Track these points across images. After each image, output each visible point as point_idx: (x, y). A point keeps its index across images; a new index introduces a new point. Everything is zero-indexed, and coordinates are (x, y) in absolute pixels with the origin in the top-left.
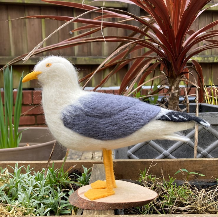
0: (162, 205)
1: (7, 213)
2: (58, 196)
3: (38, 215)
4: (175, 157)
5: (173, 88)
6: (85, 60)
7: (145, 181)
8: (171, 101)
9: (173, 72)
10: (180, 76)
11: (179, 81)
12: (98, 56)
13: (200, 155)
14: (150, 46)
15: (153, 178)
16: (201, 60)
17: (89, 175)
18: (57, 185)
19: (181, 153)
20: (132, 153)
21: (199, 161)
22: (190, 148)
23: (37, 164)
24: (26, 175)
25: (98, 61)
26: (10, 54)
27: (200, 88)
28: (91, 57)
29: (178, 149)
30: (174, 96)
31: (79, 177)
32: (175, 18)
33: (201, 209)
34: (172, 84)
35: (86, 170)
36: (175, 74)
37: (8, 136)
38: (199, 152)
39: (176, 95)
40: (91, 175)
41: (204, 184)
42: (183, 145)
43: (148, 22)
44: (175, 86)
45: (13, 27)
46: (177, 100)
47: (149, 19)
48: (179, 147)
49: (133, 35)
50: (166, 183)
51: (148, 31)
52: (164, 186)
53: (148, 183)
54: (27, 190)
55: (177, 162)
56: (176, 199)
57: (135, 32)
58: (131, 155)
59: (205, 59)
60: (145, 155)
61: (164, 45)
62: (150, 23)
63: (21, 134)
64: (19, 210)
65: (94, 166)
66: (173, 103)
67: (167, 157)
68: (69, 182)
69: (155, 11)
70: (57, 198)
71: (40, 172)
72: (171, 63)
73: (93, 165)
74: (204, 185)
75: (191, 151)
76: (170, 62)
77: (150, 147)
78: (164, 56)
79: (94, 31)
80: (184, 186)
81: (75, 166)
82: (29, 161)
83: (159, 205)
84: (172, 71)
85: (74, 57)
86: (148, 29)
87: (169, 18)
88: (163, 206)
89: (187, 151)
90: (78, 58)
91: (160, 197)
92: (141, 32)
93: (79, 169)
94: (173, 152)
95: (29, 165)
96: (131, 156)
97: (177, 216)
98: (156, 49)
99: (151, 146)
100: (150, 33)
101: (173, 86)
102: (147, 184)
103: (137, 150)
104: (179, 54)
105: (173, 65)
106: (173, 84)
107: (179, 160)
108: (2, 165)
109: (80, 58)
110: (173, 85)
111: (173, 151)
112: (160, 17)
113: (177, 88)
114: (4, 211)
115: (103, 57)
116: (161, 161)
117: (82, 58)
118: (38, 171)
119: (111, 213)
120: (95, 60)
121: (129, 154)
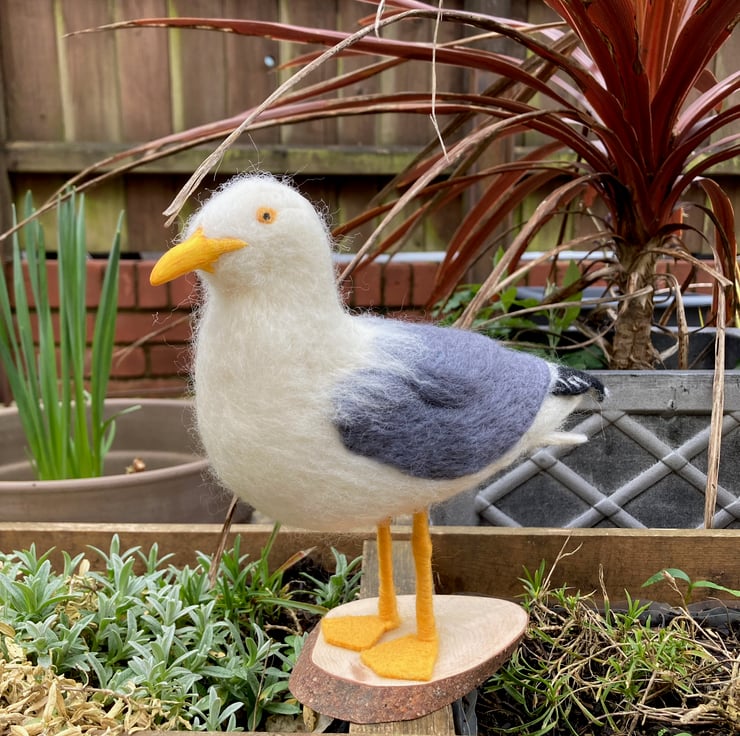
0: (603, 690)
1: (102, 716)
2: (259, 654)
3: (197, 720)
4: (636, 517)
5: (635, 278)
6: (316, 158)
7: (542, 606)
8: (624, 323)
9: (638, 222)
10: (661, 238)
11: (655, 256)
12: (360, 144)
13: (722, 513)
14: (557, 129)
15: (570, 599)
17: (354, 580)
18: (248, 615)
20: (489, 501)
21: (723, 539)
22: (691, 489)
23: (175, 535)
24: (149, 580)
25: (362, 163)
26: (59, 135)
27: (731, 283)
28: (336, 148)
29: (650, 492)
30: (637, 305)
31: (319, 588)
32: (652, 33)
34: (629, 264)
35: (342, 567)
36: (644, 231)
37: (70, 434)
38: (719, 506)
39: (643, 304)
40: (362, 582)
41: (737, 616)
42: (665, 480)
43: (553, 47)
44: (642, 271)
45: (71, 41)
46: (646, 320)
47: (562, 34)
48: (650, 487)
49: (501, 88)
50: (615, 617)
51: (550, 76)
52: (606, 625)
53: (551, 612)
54: (157, 635)
55: (650, 539)
56: (651, 674)
57: (509, 79)
58: (487, 507)
60: (534, 510)
61: (612, 131)
62: (559, 52)
63: (113, 423)
64: (141, 710)
65: (369, 547)
66: (633, 331)
67: (611, 519)
68: (287, 603)
69: (589, 15)
70: (254, 662)
71: (192, 568)
72: (630, 189)
73: (362, 544)
74: (739, 619)
75: (692, 499)
76: (626, 189)
77: (555, 483)
78: (606, 165)
79: (364, 74)
80: (673, 628)
81: (309, 550)
82: (150, 525)
83: (590, 691)
84: (633, 220)
85: (279, 147)
86: (553, 70)
88: (606, 693)
89: (679, 498)
90: (291, 150)
91: (593, 661)
92: (528, 80)
93: (316, 556)
94: (630, 501)
95: (156, 546)
96: (487, 512)
98: (577, 138)
99: (559, 481)
100: (560, 82)
101: (634, 271)
102: (548, 614)
103: (509, 494)
104: (661, 160)
105: (635, 197)
106: (632, 265)
107: (656, 532)
109: (298, 150)
110: (633, 268)
111: (631, 498)
112: (604, 35)
113: (649, 278)
114: (92, 709)
115: (380, 151)
116: (594, 537)
117: (304, 150)
118: (187, 566)
119: (444, 726)
120: (349, 159)
121: (482, 505)
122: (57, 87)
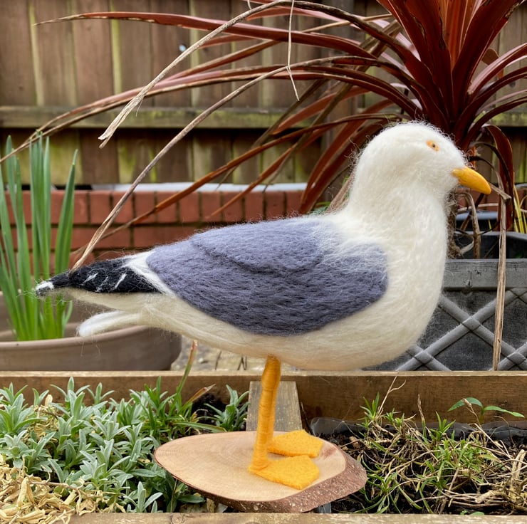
0: (421, 484)
1: (60, 503)
3: (129, 506)
6: (216, 117)
7: (378, 426)
12: (248, 107)
13: (505, 361)
14: (386, 90)
15: (397, 420)
16: (502, 121)
17: (243, 409)
18: (167, 434)
19: (459, 355)
21: (506, 377)
22: (483, 343)
23: (114, 379)
24: (95, 408)
25: (249, 120)
26: (33, 101)
27: (510, 197)
28: (231, 110)
29: (454, 346)
31: (218, 414)
32: (452, 22)
33: (518, 498)
35: (234, 397)
37: (40, 310)
38: (503, 355)
40: (249, 409)
41: (516, 432)
42: (465, 337)
43: (383, 31)
47: (388, 23)
48: (454, 342)
50: (429, 432)
51: (381, 53)
52: (423, 438)
53: (384, 430)
54: (101, 447)
55: (454, 379)
56: (455, 471)
59: (511, 119)
62: (388, 34)
63: (71, 302)
64: (88, 498)
65: (254, 385)
67: (427, 365)
68: (195, 424)
69: (407, 7)
71: (126, 401)
73: (249, 385)
74: (518, 434)
75: (484, 350)
78: (421, 116)
80: (471, 439)
81: (211, 387)
82: (96, 372)
83: (412, 484)
85: (190, 109)
86: (384, 48)
87: (440, 24)
88: (423, 486)
89: (475, 350)
90: (198, 110)
91: (413, 464)
94: (440, 353)
95: (100, 385)
97: (467, 518)
98: (400, 96)
100: (388, 57)
102: (382, 431)
107: (458, 373)
108: (33, 380)
111: (440, 350)
112: (418, 21)
114: (53, 498)
115: (261, 111)
116: (414, 377)
118: (123, 400)
120: (241, 117)
122: (31, 67)
